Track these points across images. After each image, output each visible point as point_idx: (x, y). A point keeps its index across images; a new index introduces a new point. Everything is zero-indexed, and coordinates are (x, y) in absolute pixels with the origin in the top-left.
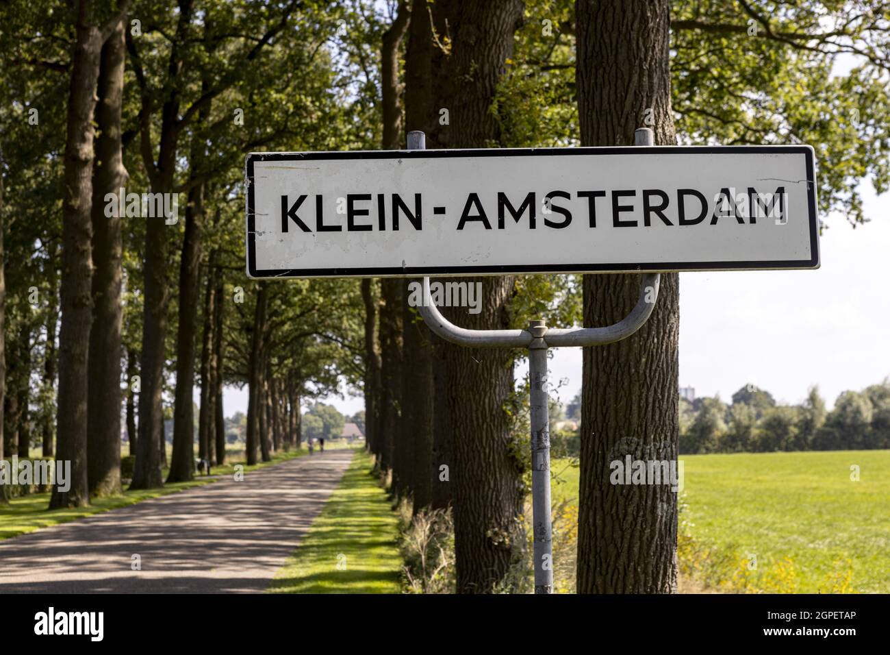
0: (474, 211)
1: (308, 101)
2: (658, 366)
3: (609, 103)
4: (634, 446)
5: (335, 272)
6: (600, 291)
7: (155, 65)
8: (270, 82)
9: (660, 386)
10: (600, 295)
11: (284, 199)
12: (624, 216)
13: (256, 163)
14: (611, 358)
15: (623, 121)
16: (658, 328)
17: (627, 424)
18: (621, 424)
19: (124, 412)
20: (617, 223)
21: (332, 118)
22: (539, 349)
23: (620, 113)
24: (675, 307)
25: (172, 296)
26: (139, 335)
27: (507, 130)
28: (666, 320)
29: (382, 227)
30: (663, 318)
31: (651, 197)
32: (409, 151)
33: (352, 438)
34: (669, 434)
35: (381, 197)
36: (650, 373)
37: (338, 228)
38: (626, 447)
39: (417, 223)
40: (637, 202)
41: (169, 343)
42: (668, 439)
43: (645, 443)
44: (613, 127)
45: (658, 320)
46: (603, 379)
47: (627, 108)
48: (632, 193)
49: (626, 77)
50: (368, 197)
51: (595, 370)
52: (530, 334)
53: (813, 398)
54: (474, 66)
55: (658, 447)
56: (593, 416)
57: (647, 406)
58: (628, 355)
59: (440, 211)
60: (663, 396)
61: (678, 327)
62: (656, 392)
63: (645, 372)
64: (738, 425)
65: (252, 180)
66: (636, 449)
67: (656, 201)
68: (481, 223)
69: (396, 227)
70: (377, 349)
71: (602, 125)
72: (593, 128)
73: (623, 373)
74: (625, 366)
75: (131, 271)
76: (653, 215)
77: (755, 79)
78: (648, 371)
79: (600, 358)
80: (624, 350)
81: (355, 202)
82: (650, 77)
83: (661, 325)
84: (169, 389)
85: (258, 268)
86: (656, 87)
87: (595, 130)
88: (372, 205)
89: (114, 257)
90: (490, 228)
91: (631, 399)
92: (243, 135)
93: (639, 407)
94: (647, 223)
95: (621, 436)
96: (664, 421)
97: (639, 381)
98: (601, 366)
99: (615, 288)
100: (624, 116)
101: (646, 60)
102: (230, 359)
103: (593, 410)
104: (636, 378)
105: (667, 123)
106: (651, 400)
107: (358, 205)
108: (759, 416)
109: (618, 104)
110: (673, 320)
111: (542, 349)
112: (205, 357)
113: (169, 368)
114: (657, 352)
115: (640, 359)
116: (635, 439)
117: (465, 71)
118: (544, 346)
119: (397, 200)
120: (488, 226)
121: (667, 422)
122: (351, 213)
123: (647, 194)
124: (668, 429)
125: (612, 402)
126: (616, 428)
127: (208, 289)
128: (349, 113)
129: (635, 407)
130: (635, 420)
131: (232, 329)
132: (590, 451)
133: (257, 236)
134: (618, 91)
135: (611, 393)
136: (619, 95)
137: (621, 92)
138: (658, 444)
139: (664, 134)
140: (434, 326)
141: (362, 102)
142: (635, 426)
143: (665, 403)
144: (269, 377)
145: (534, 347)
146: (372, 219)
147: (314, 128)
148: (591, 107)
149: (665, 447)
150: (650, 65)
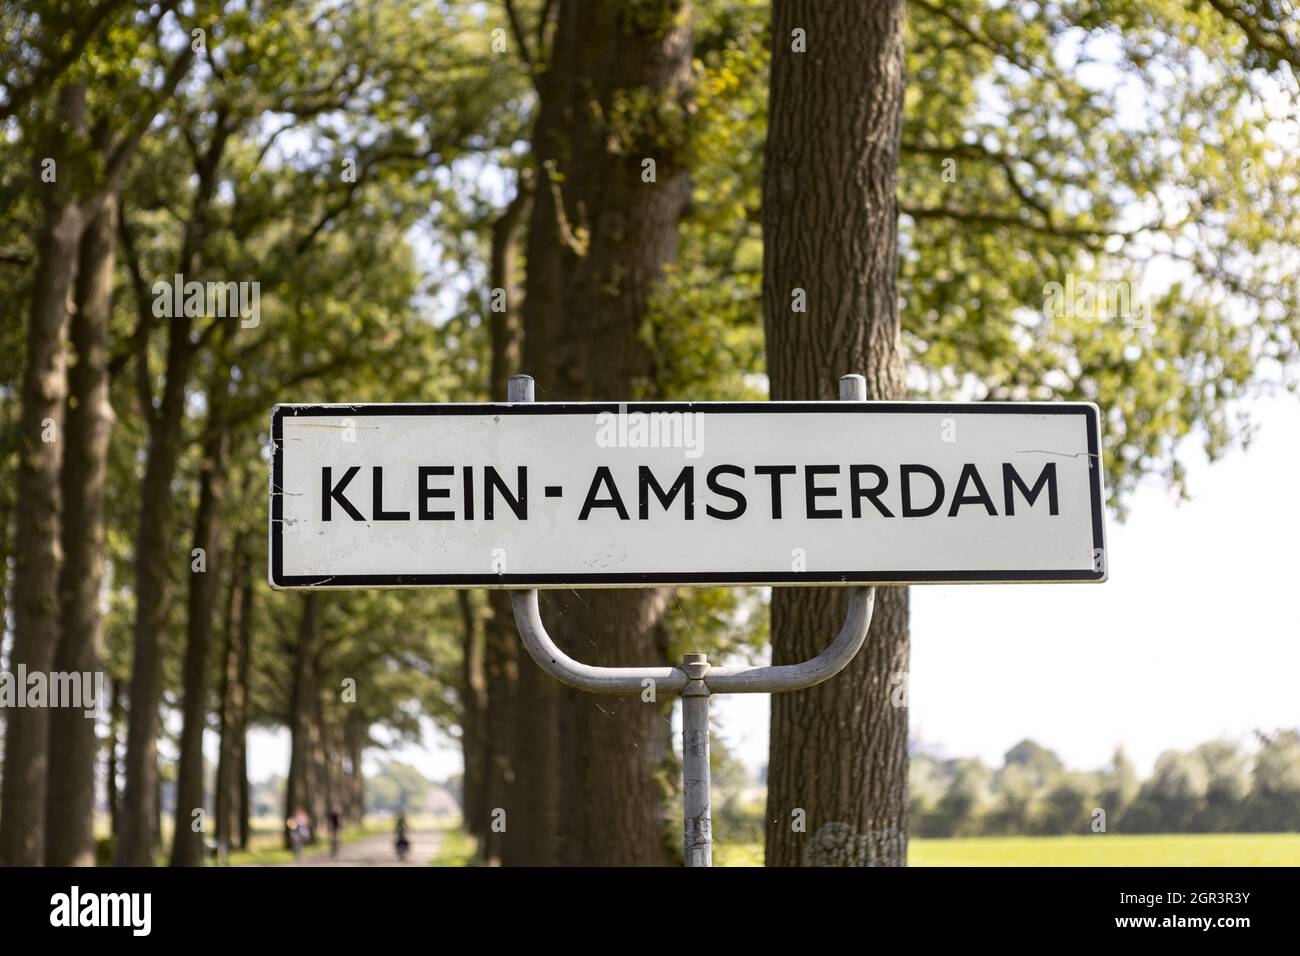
0: (603, 493)
1: (382, 316)
2: (879, 717)
3: (810, 332)
4: (843, 836)
5: (399, 580)
6: (795, 606)
7: (159, 261)
8: (326, 286)
9: (882, 747)
10: (794, 614)
11: (327, 472)
12: (822, 503)
13: (286, 420)
14: (811, 706)
15: (829, 359)
16: (879, 661)
17: (833, 803)
18: (824, 803)
19: (101, 771)
20: (812, 513)
21: (417, 342)
22: (696, 696)
23: (825, 347)
24: (904, 631)
25: (176, 599)
26: (127, 656)
27: (668, 365)
28: (891, 649)
29: (469, 515)
30: (887, 646)
31: (862, 476)
32: (509, 404)
33: (440, 812)
34: (895, 819)
35: (468, 472)
36: (867, 728)
37: (405, 516)
38: (831, 837)
39: (520, 509)
40: (841, 482)
41: (171, 668)
42: (894, 825)
43: (860, 831)
44: (815, 368)
45: (880, 650)
46: (798, 736)
47: (836, 341)
48: (835, 469)
49: (835, 296)
50: (449, 471)
51: (786, 723)
52: (683, 674)
53: (1118, 760)
54: (618, 272)
55: (878, 838)
56: (783, 791)
57: (863, 776)
58: (835, 702)
59: (554, 492)
60: (886, 763)
61: (908, 660)
62: (875, 756)
63: (859, 728)
64: (1010, 798)
65: (280, 444)
66: (846, 841)
67: (868, 481)
68: (614, 511)
69: (489, 514)
70: (478, 680)
71: (800, 363)
72: (786, 369)
73: (828, 727)
74: (831, 717)
75: (118, 562)
76: (864, 500)
77: (1030, 295)
78: (864, 726)
79: (794, 706)
80: (829, 695)
81: (430, 478)
82: (870, 296)
83: (884, 656)
84: (169, 736)
85: (286, 573)
86: (878, 311)
87: (790, 372)
88: (455, 483)
89: (92, 541)
90: (628, 518)
91: (839, 767)
92: (286, 363)
93: (852, 779)
94: (856, 513)
95: (824, 821)
96: (888, 800)
97: (850, 739)
98: (796, 718)
99: (817, 604)
100: (831, 353)
101: (863, 270)
102: (260, 692)
103: (784, 782)
104: (847, 736)
105: (893, 362)
106: (868, 768)
107: (434, 482)
108: (1040, 783)
109: (823, 336)
110: (900, 650)
111: (702, 696)
112: (224, 689)
113: (172, 706)
114: (878, 697)
115: (853, 705)
116: (845, 826)
117: (607, 279)
118: (705, 691)
119: (491, 476)
120: (624, 515)
121: (893, 801)
122: (425, 493)
123: (856, 471)
124: (893, 809)
125: (811, 771)
126: (817, 808)
127: (231, 589)
128: (441, 334)
129: (845, 779)
130: (845, 797)
131: (265, 647)
132: (779, 842)
133: (285, 525)
134: (824, 317)
135: (810, 756)
136: (824, 322)
137: (827, 319)
138: (878, 833)
139: (890, 378)
140: (543, 660)
141: (462, 318)
142: (844, 807)
143: (889, 773)
144: (319, 721)
145: (690, 693)
146: (455, 503)
147: (388, 356)
148: (783, 337)
149: (889, 838)
150: (870, 279)
